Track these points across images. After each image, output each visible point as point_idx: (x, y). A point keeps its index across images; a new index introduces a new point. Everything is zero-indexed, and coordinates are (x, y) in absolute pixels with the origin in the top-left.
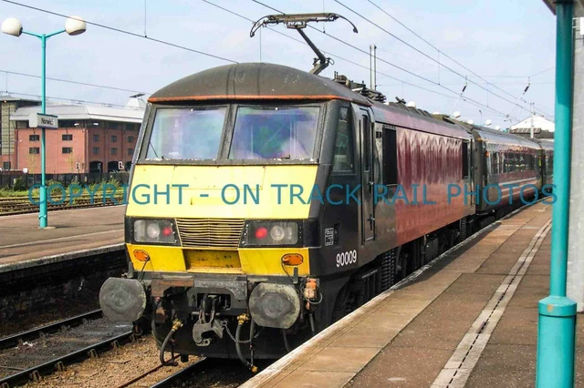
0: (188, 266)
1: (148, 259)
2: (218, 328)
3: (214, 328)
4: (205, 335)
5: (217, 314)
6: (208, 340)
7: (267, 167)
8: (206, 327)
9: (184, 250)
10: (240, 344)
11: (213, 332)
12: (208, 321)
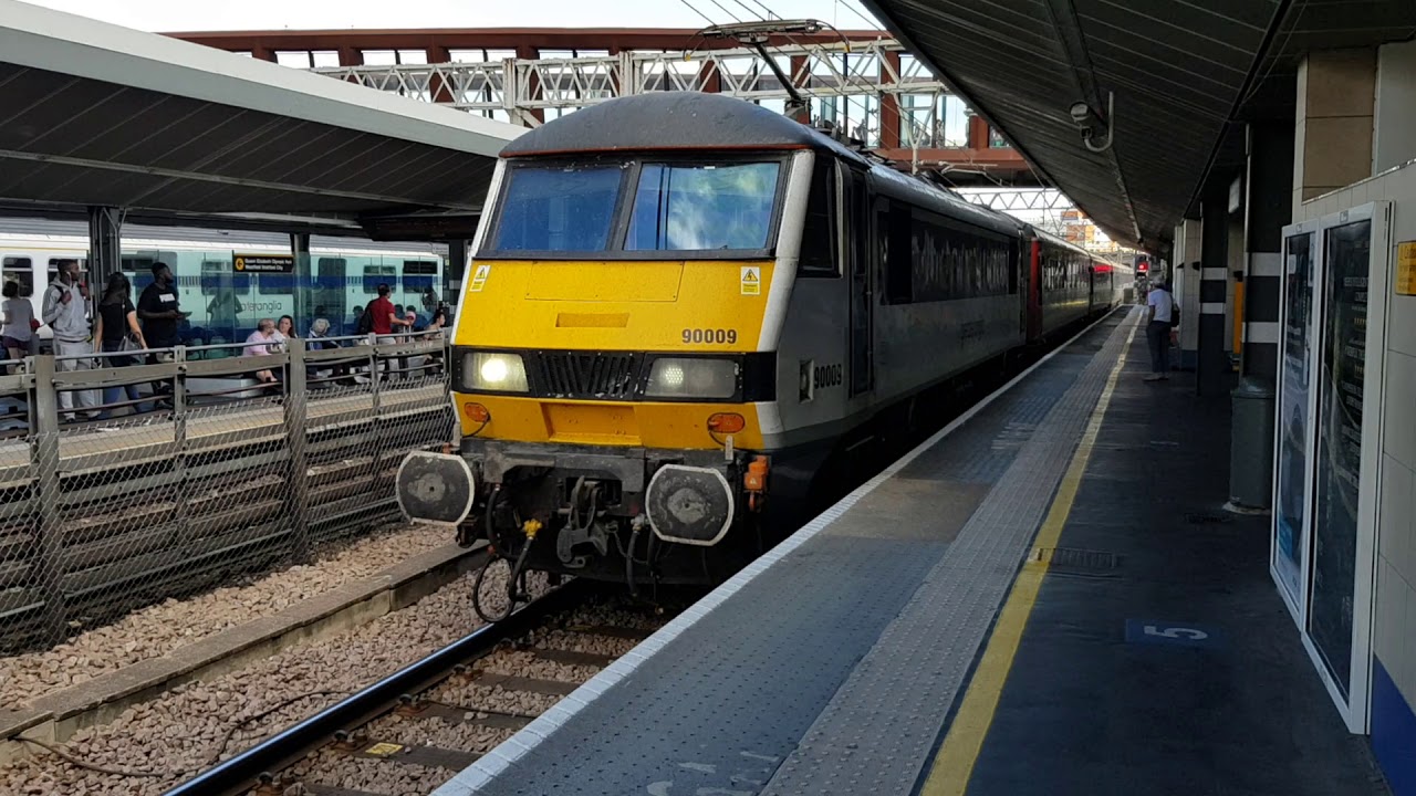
0: (551, 432)
1: (489, 419)
2: (600, 540)
3: (593, 539)
4: (579, 549)
5: (601, 513)
6: (583, 559)
7: (686, 263)
8: (581, 535)
9: (544, 405)
10: (634, 564)
11: (590, 544)
12: (583, 526)
